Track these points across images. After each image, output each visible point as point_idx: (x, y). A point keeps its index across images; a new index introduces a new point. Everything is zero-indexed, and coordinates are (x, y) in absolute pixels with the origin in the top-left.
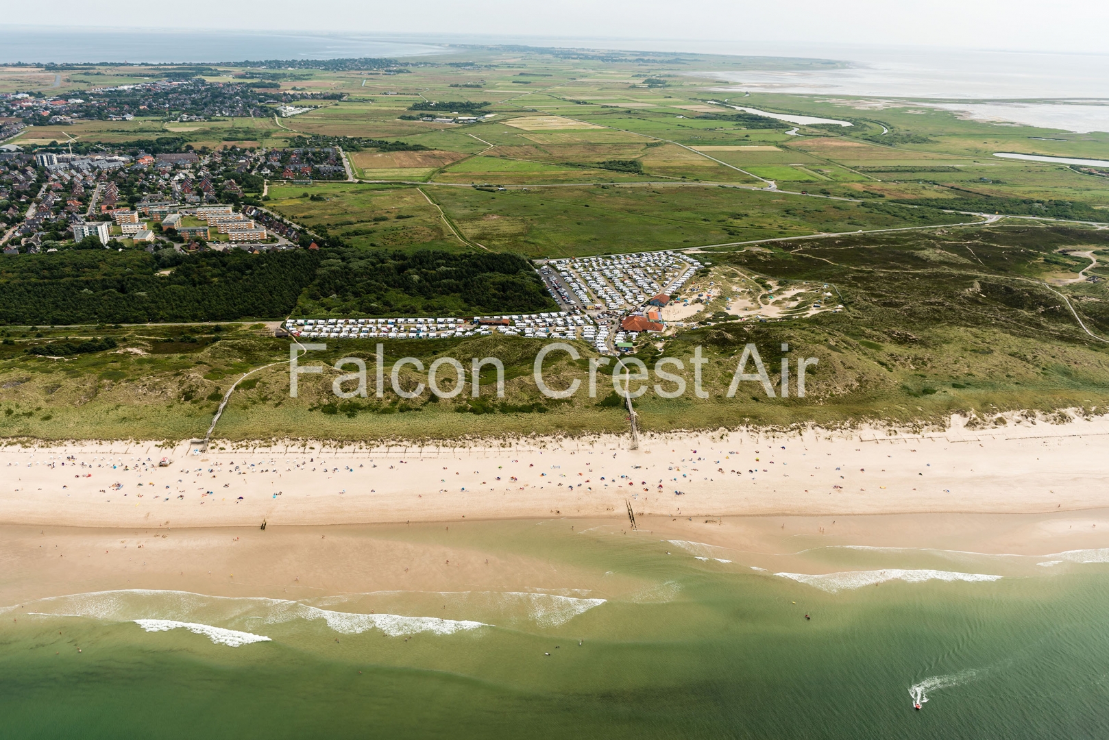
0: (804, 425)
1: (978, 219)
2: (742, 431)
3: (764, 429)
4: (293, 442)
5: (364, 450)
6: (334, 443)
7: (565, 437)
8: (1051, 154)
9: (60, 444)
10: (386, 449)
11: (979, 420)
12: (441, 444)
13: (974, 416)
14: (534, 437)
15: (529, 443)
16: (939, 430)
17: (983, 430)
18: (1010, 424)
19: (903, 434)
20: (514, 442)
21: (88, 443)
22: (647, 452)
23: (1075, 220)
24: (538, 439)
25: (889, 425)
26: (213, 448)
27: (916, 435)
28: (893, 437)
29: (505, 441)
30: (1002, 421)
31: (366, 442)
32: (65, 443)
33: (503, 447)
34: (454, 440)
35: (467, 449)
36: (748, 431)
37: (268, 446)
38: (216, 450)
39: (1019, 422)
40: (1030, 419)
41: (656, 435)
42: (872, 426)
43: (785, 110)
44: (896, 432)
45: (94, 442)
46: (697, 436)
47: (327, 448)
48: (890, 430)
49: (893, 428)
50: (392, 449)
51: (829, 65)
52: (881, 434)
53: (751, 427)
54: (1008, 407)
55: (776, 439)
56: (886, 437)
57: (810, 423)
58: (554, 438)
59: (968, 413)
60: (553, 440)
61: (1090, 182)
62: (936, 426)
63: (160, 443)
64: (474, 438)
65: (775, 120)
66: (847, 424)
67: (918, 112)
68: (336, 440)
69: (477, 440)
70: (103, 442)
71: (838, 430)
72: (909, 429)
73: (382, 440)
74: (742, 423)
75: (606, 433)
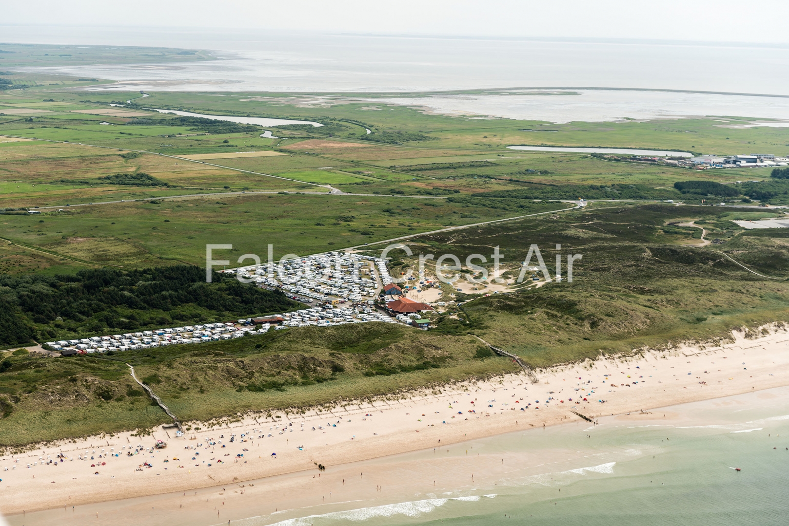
0: (641, 350)
1: (569, 205)
2: (601, 360)
3: (617, 356)
4: (258, 415)
5: (324, 412)
6: (295, 410)
7: (478, 380)
8: (560, 144)
9: (32, 448)
10: (342, 409)
11: (752, 332)
12: (385, 399)
13: (747, 330)
14: (455, 384)
15: (453, 389)
16: (731, 342)
17: (758, 340)
18: (772, 332)
19: (710, 348)
20: (441, 389)
21: (61, 443)
22: (547, 383)
23: (649, 199)
24: (459, 384)
25: (698, 342)
26: (188, 429)
27: (718, 348)
28: (704, 351)
29: (434, 389)
30: (765, 332)
31: (322, 405)
32: (37, 446)
33: (435, 394)
34: (394, 394)
35: (408, 400)
36: (606, 359)
37: (238, 421)
38: (192, 431)
39: (776, 331)
40: (781, 328)
41: (544, 370)
42: (687, 345)
43: (221, 111)
44: (704, 347)
45: (67, 441)
46: (573, 367)
47: (291, 416)
48: (700, 346)
49: (701, 345)
50: (347, 408)
51: (188, 55)
52: (695, 349)
53: (607, 356)
54: (764, 322)
55: (628, 362)
56: (701, 351)
57: (645, 348)
58: (470, 382)
59: (742, 328)
60: (470, 384)
61: (622, 167)
62: (727, 340)
63: (135, 432)
64: (409, 390)
65: (234, 124)
66: (670, 345)
67: (374, 109)
68: (295, 407)
69: (412, 391)
70: (76, 440)
71: (666, 350)
72: (712, 344)
73: (335, 402)
74: (599, 353)
75: (507, 373)
